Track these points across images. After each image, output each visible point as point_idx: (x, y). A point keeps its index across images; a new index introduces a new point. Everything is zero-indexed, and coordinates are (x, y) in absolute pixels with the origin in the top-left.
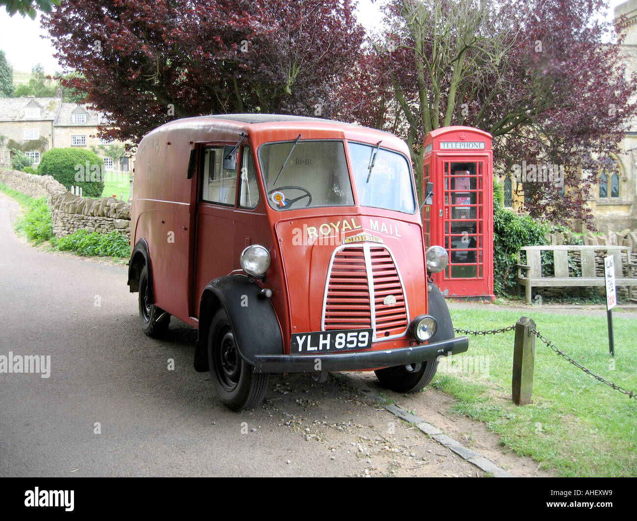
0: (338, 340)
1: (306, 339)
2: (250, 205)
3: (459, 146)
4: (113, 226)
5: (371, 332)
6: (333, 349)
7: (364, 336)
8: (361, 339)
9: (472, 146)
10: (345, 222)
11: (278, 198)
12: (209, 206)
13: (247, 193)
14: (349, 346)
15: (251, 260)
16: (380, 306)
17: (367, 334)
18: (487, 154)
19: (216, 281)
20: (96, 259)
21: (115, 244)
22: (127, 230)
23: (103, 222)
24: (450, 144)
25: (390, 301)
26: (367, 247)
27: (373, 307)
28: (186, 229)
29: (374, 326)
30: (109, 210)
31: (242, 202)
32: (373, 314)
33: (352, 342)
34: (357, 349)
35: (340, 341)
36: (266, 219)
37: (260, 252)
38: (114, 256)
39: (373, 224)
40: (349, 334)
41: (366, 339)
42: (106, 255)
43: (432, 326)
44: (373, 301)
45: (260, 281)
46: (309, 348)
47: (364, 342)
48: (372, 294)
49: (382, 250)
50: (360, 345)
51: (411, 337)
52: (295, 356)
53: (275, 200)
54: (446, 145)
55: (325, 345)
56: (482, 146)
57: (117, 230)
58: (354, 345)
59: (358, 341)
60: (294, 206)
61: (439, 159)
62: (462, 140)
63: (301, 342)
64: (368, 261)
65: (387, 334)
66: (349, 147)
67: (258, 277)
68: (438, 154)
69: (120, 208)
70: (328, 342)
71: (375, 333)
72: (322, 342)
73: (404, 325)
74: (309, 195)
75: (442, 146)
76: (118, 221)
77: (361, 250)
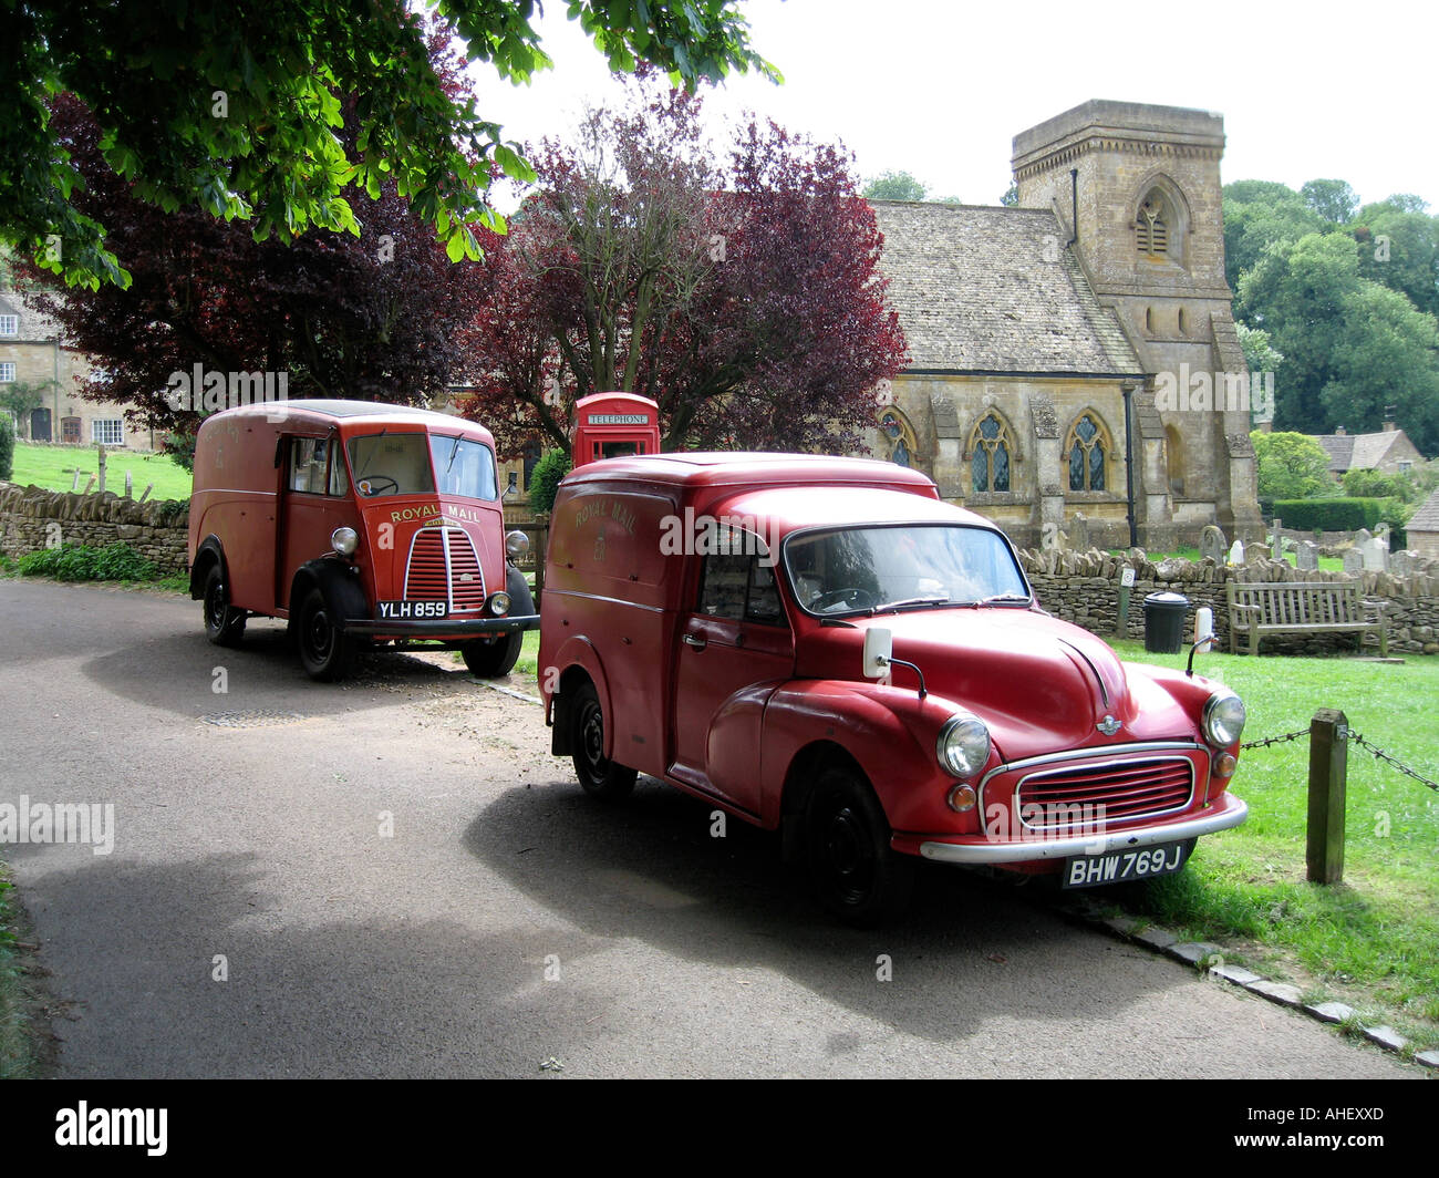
0: (417, 609)
1: (389, 608)
2: (339, 492)
3: (614, 420)
4: (116, 535)
5: (447, 604)
6: (413, 617)
7: (441, 607)
8: (438, 609)
9: (631, 420)
10: (426, 508)
11: (365, 486)
12: (297, 495)
13: (336, 485)
14: (428, 614)
15: (341, 541)
16: (458, 582)
17: (444, 605)
18: (652, 431)
19: (308, 563)
20: (93, 585)
21: (123, 562)
22: (138, 541)
23: (98, 529)
24: (602, 418)
25: (466, 578)
26: (445, 530)
27: (450, 583)
28: (272, 519)
29: (451, 599)
30: (107, 511)
31: (332, 490)
32: (450, 588)
33: (430, 611)
34: (435, 618)
35: (420, 609)
36: (354, 504)
37: (350, 534)
38: (121, 579)
39: (453, 510)
40: (427, 604)
41: (443, 609)
42: (108, 579)
43: (506, 603)
44: (450, 577)
45: (348, 560)
46: (392, 615)
47: (440, 612)
48: (450, 571)
49: (460, 533)
50: (437, 614)
51: (487, 612)
52: (379, 621)
53: (363, 488)
54: (596, 419)
55: (406, 613)
56: (645, 420)
57: (122, 542)
58: (432, 614)
59: (436, 611)
60: (381, 494)
61: (585, 437)
62: (618, 412)
63: (384, 609)
64: (447, 542)
65: (464, 608)
66: (431, 440)
67: (347, 556)
68: (586, 431)
69: (126, 508)
70: (408, 610)
71: (451, 605)
72: (403, 610)
73: (482, 601)
74: (395, 484)
75: (591, 421)
76: (124, 527)
77: (440, 532)
